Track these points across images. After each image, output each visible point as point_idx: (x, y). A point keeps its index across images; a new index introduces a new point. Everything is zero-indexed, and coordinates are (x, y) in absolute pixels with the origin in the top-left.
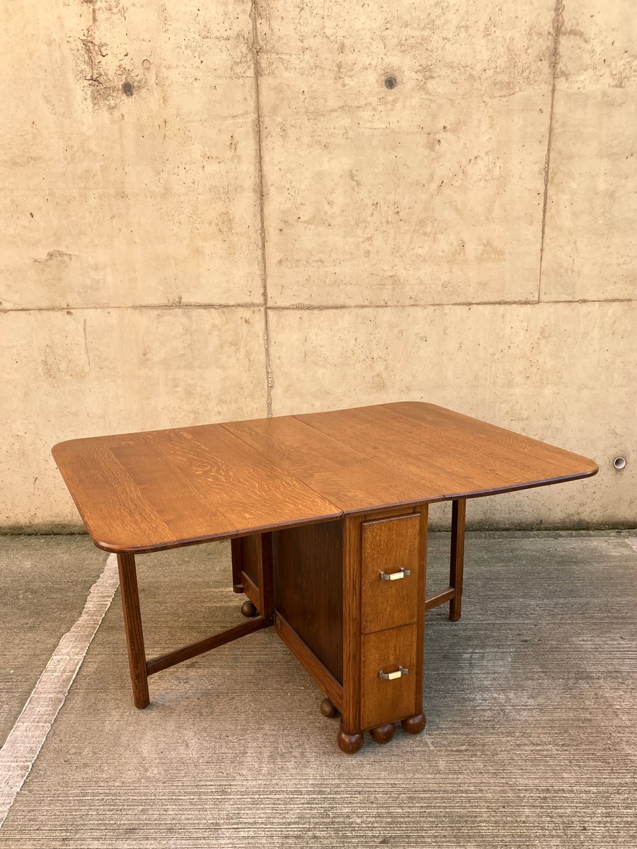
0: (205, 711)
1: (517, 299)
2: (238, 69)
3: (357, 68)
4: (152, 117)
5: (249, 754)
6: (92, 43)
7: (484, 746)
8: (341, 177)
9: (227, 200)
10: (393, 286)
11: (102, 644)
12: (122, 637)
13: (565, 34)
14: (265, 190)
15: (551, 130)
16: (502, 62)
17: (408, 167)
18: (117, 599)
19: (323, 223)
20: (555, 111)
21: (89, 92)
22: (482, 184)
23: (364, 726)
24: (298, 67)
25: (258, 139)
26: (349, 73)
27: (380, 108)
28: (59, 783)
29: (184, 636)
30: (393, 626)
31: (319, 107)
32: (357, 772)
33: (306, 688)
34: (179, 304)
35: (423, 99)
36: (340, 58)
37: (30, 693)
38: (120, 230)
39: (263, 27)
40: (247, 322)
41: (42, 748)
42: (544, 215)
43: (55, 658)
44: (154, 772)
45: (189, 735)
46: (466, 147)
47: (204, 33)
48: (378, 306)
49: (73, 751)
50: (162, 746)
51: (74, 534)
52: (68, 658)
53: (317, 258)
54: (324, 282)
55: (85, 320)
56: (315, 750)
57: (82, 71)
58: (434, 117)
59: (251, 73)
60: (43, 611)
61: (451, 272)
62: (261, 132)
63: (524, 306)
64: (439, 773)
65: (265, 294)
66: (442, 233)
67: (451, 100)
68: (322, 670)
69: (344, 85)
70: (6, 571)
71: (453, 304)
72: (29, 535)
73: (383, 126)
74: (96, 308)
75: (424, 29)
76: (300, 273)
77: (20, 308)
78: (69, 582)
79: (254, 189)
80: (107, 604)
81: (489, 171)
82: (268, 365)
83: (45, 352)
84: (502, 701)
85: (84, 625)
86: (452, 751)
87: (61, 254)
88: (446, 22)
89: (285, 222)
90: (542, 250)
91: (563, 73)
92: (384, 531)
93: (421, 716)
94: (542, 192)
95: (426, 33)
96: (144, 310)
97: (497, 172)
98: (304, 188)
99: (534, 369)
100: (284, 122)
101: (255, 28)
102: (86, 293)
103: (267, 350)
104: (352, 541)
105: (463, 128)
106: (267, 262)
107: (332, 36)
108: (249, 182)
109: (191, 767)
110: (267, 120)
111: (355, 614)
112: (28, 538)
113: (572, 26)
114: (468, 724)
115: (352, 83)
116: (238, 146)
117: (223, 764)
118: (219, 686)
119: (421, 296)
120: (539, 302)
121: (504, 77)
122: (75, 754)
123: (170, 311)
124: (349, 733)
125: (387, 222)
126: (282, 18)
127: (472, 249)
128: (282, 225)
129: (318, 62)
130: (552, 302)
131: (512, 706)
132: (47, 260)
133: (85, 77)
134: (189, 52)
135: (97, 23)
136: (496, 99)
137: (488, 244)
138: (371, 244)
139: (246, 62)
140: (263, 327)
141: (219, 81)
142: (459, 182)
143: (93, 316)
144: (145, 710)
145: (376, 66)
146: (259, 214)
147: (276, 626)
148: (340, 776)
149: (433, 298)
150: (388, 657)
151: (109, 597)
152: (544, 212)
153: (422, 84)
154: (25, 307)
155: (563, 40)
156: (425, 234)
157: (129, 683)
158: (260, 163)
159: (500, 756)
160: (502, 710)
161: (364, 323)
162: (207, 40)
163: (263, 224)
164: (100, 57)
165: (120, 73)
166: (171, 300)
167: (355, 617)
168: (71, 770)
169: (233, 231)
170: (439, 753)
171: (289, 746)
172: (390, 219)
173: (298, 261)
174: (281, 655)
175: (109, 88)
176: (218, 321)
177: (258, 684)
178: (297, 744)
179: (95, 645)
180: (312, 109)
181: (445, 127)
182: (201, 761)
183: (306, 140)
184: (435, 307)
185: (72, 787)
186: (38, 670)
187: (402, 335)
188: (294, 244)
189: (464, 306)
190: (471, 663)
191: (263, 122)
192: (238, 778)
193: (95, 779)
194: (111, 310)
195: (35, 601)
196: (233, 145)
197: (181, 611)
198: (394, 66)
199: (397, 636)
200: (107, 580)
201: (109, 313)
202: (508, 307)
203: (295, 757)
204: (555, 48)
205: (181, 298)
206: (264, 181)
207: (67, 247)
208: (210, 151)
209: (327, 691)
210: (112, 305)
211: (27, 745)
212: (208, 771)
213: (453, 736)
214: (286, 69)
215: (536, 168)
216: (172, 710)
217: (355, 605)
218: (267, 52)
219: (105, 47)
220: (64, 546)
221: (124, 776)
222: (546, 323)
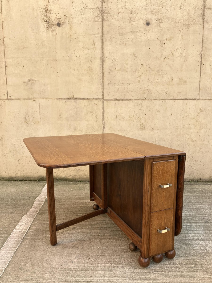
0: (80, 247)
1: (191, 98)
2: (96, 19)
3: (136, 19)
4: (66, 34)
5: (100, 267)
6: (47, 9)
7: (201, 265)
8: (130, 55)
9: (91, 62)
10: (148, 93)
11: (39, 219)
12: (47, 217)
13: (207, 9)
14: (104, 59)
15: (203, 40)
16: (186, 17)
17: (154, 52)
18: (46, 203)
19: (124, 71)
20: (204, 34)
21: (45, 26)
22: (179, 58)
23: (151, 254)
24: (116, 18)
25: (102, 42)
26: (134, 21)
27: (144, 32)
28: (15, 278)
29: (71, 217)
30: (164, 209)
31: (123, 31)
32: (148, 276)
33: (121, 238)
34: (73, 98)
35: (159, 29)
36: (131, 15)
37: (7, 238)
38: (54, 72)
39: (105, 5)
40: (96, 104)
41: (10, 262)
42: (201, 69)
43: (19, 224)
44: (57, 274)
45: (73, 257)
46: (173, 46)
47: (85, 7)
48: (142, 100)
49: (23, 264)
50: (61, 262)
51: (31, 181)
52: (25, 224)
53: (122, 83)
54: (124, 91)
55: (40, 104)
56: (128, 265)
57: (43, 19)
58: (163, 35)
59: (100, 20)
60: (17, 206)
61: (168, 88)
62: (103, 40)
63: (194, 100)
64: (185, 277)
65: (103, 95)
66: (165, 75)
67: (168, 30)
68: (129, 230)
69: (132, 25)
70: (5, 192)
71: (169, 99)
72: (15, 181)
73: (145, 38)
74: (44, 99)
75: (159, 6)
76: (116, 88)
77: (17, 98)
78: (28, 196)
79: (101, 59)
80: (42, 205)
81: (181, 54)
82: (103, 120)
83: (25, 114)
84: (204, 245)
85: (32, 212)
86: (188, 267)
87: (33, 80)
88: (167, 4)
89: (111, 70)
90: (200, 81)
91: (206, 21)
92: (161, 166)
93: (173, 251)
94: (200, 61)
95: (160, 8)
96: (61, 100)
97: (184, 54)
98: (117, 59)
99: (198, 123)
100: (111, 37)
101: (102, 5)
102: (41, 93)
103: (103, 115)
104: (148, 170)
105: (173, 39)
106: (104, 84)
107: (128, 8)
108: (99, 56)
109: (74, 272)
110: (105, 36)
111: (148, 203)
112: (15, 182)
113: (209, 7)
114: (192, 255)
115: (135, 24)
116: (95, 44)
117: (88, 271)
118: (85, 236)
119: (158, 96)
120: (199, 99)
121: (187, 23)
122: (23, 265)
123: (70, 100)
124: (144, 258)
125: (146, 71)
126: (112, 2)
127: (176, 80)
128: (109, 71)
129: (123, 17)
130: (204, 99)
131: (209, 247)
132: (27, 82)
133: (45, 21)
134: (80, 13)
135: (49, 3)
136: (184, 30)
137: (181, 79)
138: (140, 78)
139: (99, 16)
140: (102, 106)
141: (90, 23)
142: (171, 57)
143: (43, 102)
144: (55, 246)
145: (143, 18)
146: (102, 67)
147: (108, 213)
148: (141, 278)
149: (162, 97)
150: (162, 223)
151: (43, 202)
152: (201, 68)
153: (158, 24)
154: (19, 98)
155: (206, 11)
156: (159, 75)
157: (49, 234)
158: (103, 50)
159: (210, 270)
160: (205, 249)
161: (138, 106)
162: (86, 9)
163: (103, 71)
164: (50, 14)
165: (56, 19)
166: (70, 97)
167: (148, 204)
168: (21, 273)
169: (93, 73)
170: (183, 268)
171: (116, 263)
172: (147, 70)
173: (115, 84)
174: (110, 225)
175: (52, 24)
176: (86, 104)
177: (101, 236)
178: (120, 262)
179: (36, 219)
180: (121, 32)
181: (166, 39)
182: (78, 270)
183: (119, 42)
184: (163, 100)
185: (21, 280)
186: (12, 229)
187: (151, 110)
188: (114, 78)
189: (173, 100)
190: (187, 229)
191: (104, 36)
192: (95, 278)
193: (32, 277)
194: (49, 100)
195: (14, 203)
196: (94, 44)
197: (70, 208)
198: (149, 19)
199: (165, 213)
200: (42, 196)
201: (48, 101)
202: (188, 101)
203: (120, 269)
204: (204, 13)
205: (74, 96)
206: (104, 56)
207: (35, 78)
208: (86, 46)
209: (132, 239)
210: (50, 98)
211: (3, 260)
212: (81, 275)
213: (187, 260)
214: (113, 19)
215: (198, 53)
216: (66, 246)
217: (149, 199)
218: (106, 13)
219: (51, 11)
220: (27, 184)
221: (44, 276)
222: (202, 107)
